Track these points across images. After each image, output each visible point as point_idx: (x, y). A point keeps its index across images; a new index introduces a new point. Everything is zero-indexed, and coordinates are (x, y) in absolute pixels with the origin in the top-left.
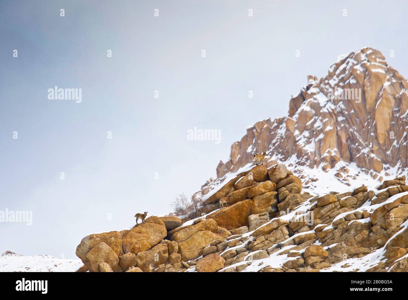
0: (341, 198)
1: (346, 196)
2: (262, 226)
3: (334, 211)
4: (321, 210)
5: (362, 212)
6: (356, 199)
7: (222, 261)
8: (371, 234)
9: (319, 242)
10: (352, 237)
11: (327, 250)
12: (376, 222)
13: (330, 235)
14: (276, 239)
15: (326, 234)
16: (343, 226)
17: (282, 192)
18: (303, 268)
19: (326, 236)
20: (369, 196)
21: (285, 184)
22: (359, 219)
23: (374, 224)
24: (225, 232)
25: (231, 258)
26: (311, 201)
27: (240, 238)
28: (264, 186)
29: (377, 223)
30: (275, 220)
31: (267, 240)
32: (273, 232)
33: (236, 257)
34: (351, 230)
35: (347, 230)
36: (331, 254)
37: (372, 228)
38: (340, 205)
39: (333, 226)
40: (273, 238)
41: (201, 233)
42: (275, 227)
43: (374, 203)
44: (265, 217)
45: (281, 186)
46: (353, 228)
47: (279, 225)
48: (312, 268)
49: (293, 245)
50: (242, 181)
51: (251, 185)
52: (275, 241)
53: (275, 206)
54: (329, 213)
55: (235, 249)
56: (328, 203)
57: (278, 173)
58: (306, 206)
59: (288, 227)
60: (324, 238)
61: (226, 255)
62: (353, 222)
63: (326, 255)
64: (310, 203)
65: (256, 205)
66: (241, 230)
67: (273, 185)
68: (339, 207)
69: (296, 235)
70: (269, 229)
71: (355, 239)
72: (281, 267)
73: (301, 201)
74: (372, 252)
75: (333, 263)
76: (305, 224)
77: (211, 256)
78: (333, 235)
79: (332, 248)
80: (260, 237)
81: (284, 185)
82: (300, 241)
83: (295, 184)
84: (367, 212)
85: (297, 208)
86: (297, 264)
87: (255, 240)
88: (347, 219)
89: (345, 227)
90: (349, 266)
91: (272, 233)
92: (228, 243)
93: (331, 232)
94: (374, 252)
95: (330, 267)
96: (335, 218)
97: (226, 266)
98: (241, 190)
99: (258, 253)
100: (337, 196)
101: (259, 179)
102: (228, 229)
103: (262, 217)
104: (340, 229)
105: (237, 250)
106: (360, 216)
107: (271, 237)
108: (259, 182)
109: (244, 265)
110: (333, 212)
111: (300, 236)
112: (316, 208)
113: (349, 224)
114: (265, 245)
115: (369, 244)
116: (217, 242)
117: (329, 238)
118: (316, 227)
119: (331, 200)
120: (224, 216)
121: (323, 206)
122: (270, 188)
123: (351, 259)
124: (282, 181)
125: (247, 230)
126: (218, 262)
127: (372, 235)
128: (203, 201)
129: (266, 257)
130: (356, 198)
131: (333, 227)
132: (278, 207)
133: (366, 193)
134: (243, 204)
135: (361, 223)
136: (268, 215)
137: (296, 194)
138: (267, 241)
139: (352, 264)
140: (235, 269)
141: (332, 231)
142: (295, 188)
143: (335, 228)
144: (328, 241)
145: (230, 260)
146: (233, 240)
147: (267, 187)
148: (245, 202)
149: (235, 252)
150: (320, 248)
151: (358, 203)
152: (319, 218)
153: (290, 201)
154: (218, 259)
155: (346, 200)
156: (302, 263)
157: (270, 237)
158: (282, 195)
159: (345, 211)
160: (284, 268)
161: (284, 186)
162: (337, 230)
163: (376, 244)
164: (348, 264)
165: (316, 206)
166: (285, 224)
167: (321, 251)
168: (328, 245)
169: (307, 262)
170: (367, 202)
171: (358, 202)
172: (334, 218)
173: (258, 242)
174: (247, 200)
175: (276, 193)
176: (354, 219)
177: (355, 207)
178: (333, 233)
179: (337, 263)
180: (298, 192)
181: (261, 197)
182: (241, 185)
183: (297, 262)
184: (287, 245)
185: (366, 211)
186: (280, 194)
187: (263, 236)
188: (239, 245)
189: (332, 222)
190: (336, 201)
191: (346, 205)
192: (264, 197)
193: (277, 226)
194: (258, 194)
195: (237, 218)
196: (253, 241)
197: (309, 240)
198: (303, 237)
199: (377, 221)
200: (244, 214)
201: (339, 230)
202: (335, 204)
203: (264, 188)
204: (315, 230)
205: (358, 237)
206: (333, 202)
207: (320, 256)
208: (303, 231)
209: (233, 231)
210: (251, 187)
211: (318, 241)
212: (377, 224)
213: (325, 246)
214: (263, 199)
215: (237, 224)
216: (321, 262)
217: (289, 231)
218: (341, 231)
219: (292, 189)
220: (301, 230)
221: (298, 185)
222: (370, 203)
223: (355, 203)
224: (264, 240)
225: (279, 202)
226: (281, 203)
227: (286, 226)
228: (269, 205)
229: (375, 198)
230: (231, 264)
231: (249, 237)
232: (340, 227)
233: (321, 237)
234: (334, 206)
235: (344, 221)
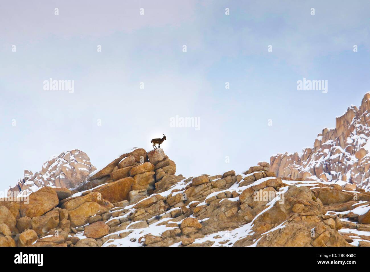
0: (212, 179)
1: (217, 178)
2: (143, 200)
3: (206, 191)
4: (195, 189)
5: (231, 192)
6: (225, 181)
7: (107, 228)
8: (240, 211)
9: (194, 216)
10: (223, 213)
11: (200, 223)
12: (244, 201)
13: (203, 210)
14: (155, 212)
15: (199, 209)
16: (215, 203)
17: (160, 173)
18: (180, 237)
19: (199, 211)
20: (238, 179)
21: (162, 165)
22: (228, 198)
23: (242, 202)
24: (109, 204)
25: (114, 226)
26: (185, 181)
27: (122, 210)
28: (144, 166)
29: (245, 202)
30: (155, 196)
31: (146, 212)
32: (152, 206)
33: (119, 226)
34: (222, 207)
35: (219, 207)
36: (204, 226)
37: (241, 206)
38: (212, 185)
39: (206, 203)
40: (153, 210)
41: (88, 204)
42: (155, 202)
43: (241, 185)
44: (144, 193)
45: (159, 167)
46: (224, 205)
47: (157, 200)
48: (188, 238)
49: (170, 217)
50: (125, 161)
51: (133, 165)
52: (154, 214)
53: (153, 185)
54: (201, 192)
55: (119, 219)
56: (201, 183)
57: (156, 156)
58: (180, 185)
59: (166, 202)
60: (197, 213)
61: (110, 224)
62: (224, 200)
63: (200, 227)
64: (184, 183)
65: (137, 182)
66: (122, 203)
67: (151, 166)
68: (210, 187)
69: (172, 210)
70: (149, 203)
71: (225, 215)
72: (160, 235)
73: (176, 181)
74: (240, 226)
75: (206, 234)
76: (181, 200)
77: (97, 223)
78: (206, 210)
79: (205, 221)
80: (140, 209)
82: (177, 214)
83: (171, 166)
84: (236, 193)
85: (173, 187)
86: (174, 233)
87: (136, 212)
88: (219, 197)
89: (217, 204)
90: (220, 237)
92: (112, 213)
94: (242, 227)
95: (203, 237)
97: (111, 233)
98: (124, 169)
99: (139, 223)
100: (208, 178)
101: (139, 160)
102: (111, 202)
103: (141, 193)
104: (212, 205)
105: (121, 220)
106: (230, 195)
109: (127, 232)
110: (205, 191)
111: (176, 210)
112: (191, 187)
113: (220, 202)
114: (145, 217)
115: (238, 220)
116: (102, 212)
117: (202, 213)
118: (190, 204)
119: (204, 181)
120: (108, 190)
121: (197, 186)
122: (149, 168)
123: (222, 231)
124: (160, 163)
125: (127, 204)
126: (104, 229)
127: (240, 212)
128: (91, 177)
129: (146, 227)
130: (226, 180)
131: (206, 204)
132: (156, 185)
133: (234, 177)
134: (125, 181)
135: (231, 201)
136: (146, 192)
137: (171, 175)
138: (147, 213)
139: (223, 235)
140: (119, 235)
141: (204, 207)
142: (171, 169)
143: (208, 205)
144: (201, 215)
145: (114, 227)
146: (116, 211)
147: (147, 167)
148: (127, 179)
149: (119, 221)
150: (196, 221)
151: (227, 185)
152: (193, 196)
153: (166, 181)
154: (104, 227)
155: (217, 181)
156: (179, 233)
157: (150, 210)
158: (160, 175)
159: (216, 191)
160: (163, 236)
161: (161, 168)
162: (209, 207)
163: (244, 220)
164: (219, 235)
165: (191, 185)
166: (163, 199)
167: (196, 223)
168: (202, 219)
169: (183, 233)
170: (235, 184)
171: (227, 184)
172: (206, 196)
173: (139, 213)
174: (129, 178)
175: (154, 173)
176: (224, 197)
177: (225, 188)
178: (206, 209)
179: (210, 234)
180: (173, 173)
181: (141, 175)
182: (124, 164)
183: (175, 232)
184: (164, 218)
185: (235, 191)
186: (157, 174)
187: (143, 208)
188: (122, 216)
189: (205, 200)
190: (208, 182)
191: (217, 186)
192: (143, 176)
194: (139, 173)
195: (119, 193)
196: (134, 213)
199: (245, 200)
200: (126, 189)
203: (144, 168)
204: (190, 206)
205: (228, 213)
206: (206, 183)
207: (195, 227)
209: (116, 204)
210: (132, 166)
211: (192, 215)
212: (245, 203)
213: (199, 219)
214: (142, 178)
215: (119, 198)
216: (195, 233)
218: (213, 207)
219: (168, 170)
220: (177, 206)
221: (173, 168)
222: (238, 185)
223: (225, 184)
224: (145, 212)
225: (156, 181)
226: (158, 183)
227: (163, 201)
228: (147, 183)
229: (242, 181)
230: (114, 231)
231: (130, 209)
232: (212, 203)
233: (195, 212)
234: (206, 186)
235: (216, 199)
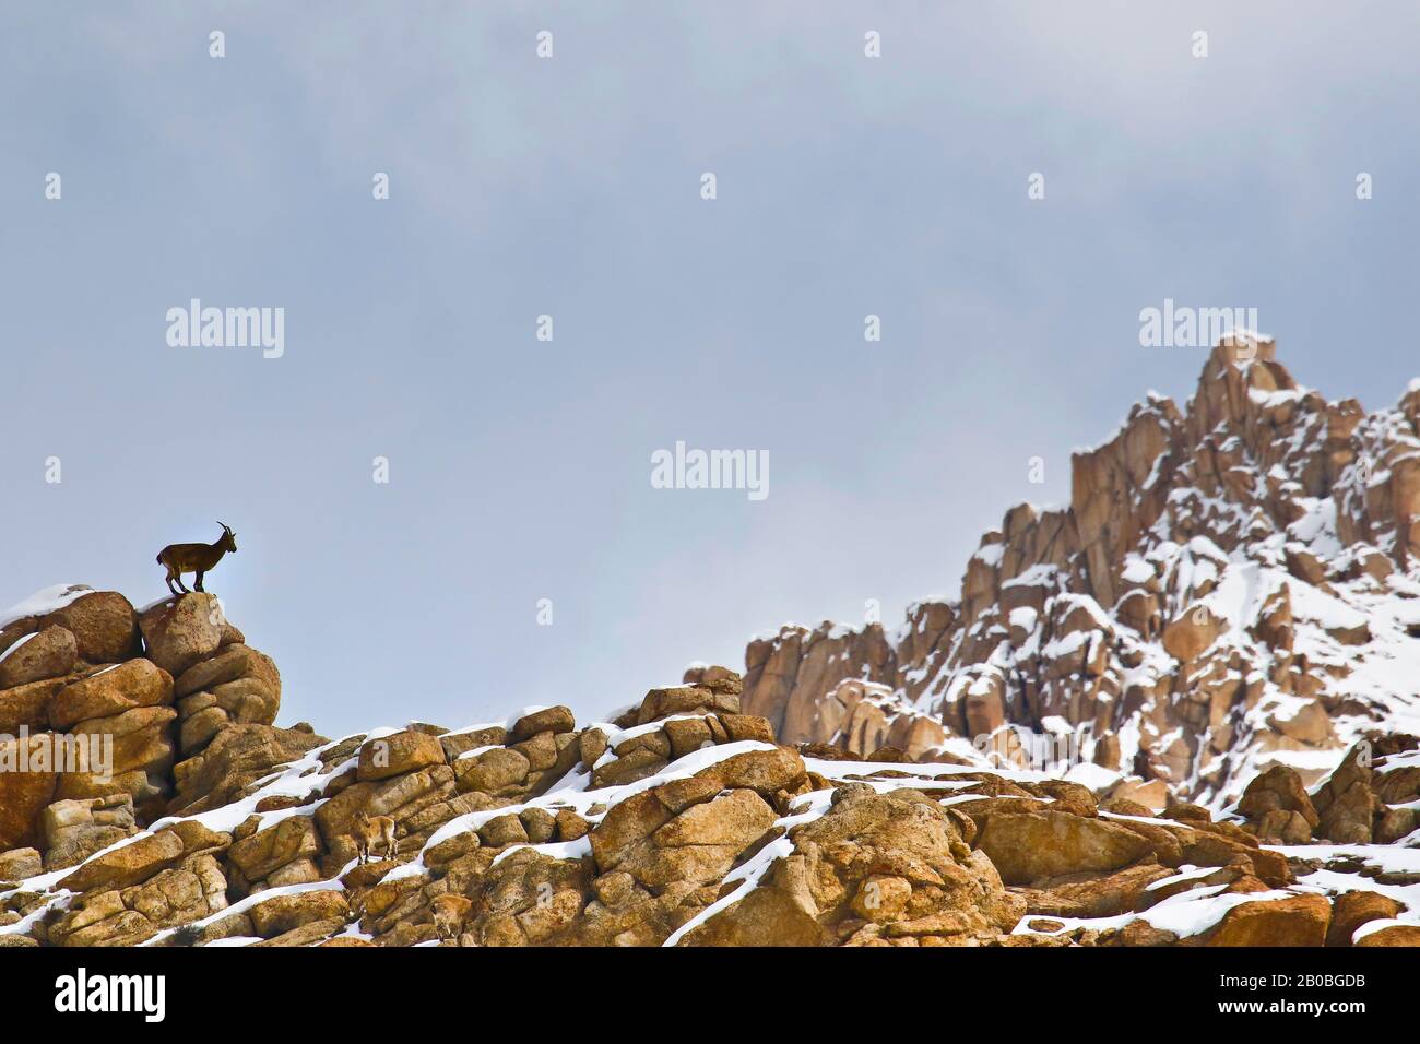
0: (459, 750)
1: (482, 743)
2: (111, 848)
3: (429, 805)
4: (374, 795)
5: (553, 813)
6: (523, 758)
8: (592, 908)
9: (362, 929)
10: (509, 917)
12: (614, 860)
13: (412, 904)
14: (173, 908)
15: (394, 895)
16: (469, 867)
17: (200, 714)
19: (392, 906)
20: (585, 751)
21: (214, 676)
22: (538, 842)
23: (606, 865)
26: (324, 758)
27: (7, 894)
28: (122, 679)
29: (620, 861)
30: (172, 826)
31: (130, 907)
32: (159, 876)
34: (505, 886)
35: (489, 885)
37: (599, 882)
38: (457, 780)
39: (425, 864)
40: (159, 901)
42: (171, 856)
43: (600, 780)
44: (119, 815)
45: (197, 686)
46: (514, 875)
47: (185, 848)
50: (28, 653)
51: (66, 673)
52: (168, 916)
53: (163, 772)
54: (404, 813)
56: (405, 765)
57: (184, 630)
58: (302, 776)
59: (227, 858)
60: (382, 913)
62: (515, 854)
64: (321, 764)
66: (10, 863)
67: (159, 680)
68: (450, 786)
69: (259, 897)
70: (143, 861)
71: (520, 924)
73: (279, 756)
76: (300, 851)
78: (424, 902)
80: (100, 894)
81: (207, 681)
82: (280, 919)
83: (257, 683)
84: (577, 816)
85: (262, 786)
87: (80, 907)
88: (491, 836)
89: (480, 870)
91: (153, 879)
93: (417, 889)
96: (433, 832)
98: (19, 691)
100: (441, 739)
101: (99, 651)
103: (105, 815)
104: (458, 878)
106: (545, 830)
107: (152, 896)
108: (99, 661)
110: (423, 808)
111: (279, 899)
112: (355, 787)
113: (498, 860)
114: (123, 931)
117: (405, 917)
118: (347, 868)
119: (418, 757)
121: (383, 781)
122: (147, 689)
124: (203, 665)
125: (35, 865)
127: (596, 913)
130: (526, 754)
131: (426, 870)
132: (177, 776)
133: (566, 738)
135: (551, 858)
136: (130, 806)
137: (257, 727)
138: (133, 915)
141: (421, 887)
142: (256, 698)
143: (436, 875)
144: (400, 926)
147: (135, 686)
151: (534, 776)
153: (233, 753)
155: (481, 759)
157: (146, 897)
158: (199, 725)
159: (477, 808)
161: (209, 688)
162: (442, 884)
165: (352, 776)
166: (213, 844)
170: (571, 773)
171: (530, 771)
172: (428, 831)
173: (91, 912)
175: (172, 714)
176: (517, 840)
177: (521, 793)
178: (424, 894)
180: (267, 714)
181: (107, 725)
182: (21, 668)
184: (218, 935)
185: (572, 809)
186: (187, 719)
187: (113, 889)
188: (7, 923)
189: (423, 849)
190: (436, 764)
191: (483, 783)
192: (120, 729)
193: (180, 851)
194: (95, 712)
196: (67, 911)
197: (317, 920)
198: (292, 904)
199: (618, 855)
200: (28, 794)
201: (453, 884)
202: (435, 775)
203: (123, 689)
204: (344, 881)
206: (427, 766)
208: (288, 882)
210: (63, 680)
211: (357, 924)
212: (620, 867)
217: (228, 877)
218: (462, 888)
219: (240, 702)
220: (280, 878)
221: (266, 690)
222: (585, 779)
223: (520, 775)
224: (121, 906)
225: (179, 754)
226: (190, 762)
227: (215, 854)
228: (137, 764)
229: (606, 758)
231: (49, 894)
232: (459, 868)
233: (372, 910)
234: (428, 783)
235: (477, 844)
